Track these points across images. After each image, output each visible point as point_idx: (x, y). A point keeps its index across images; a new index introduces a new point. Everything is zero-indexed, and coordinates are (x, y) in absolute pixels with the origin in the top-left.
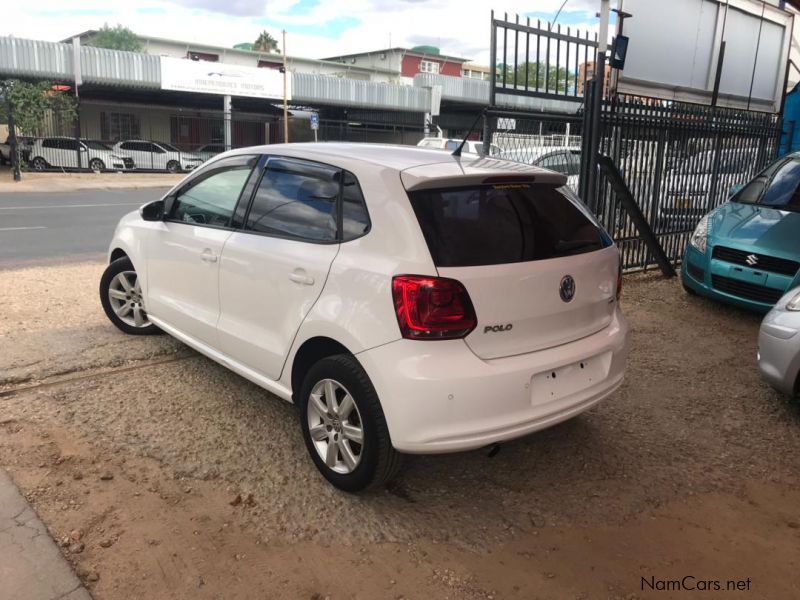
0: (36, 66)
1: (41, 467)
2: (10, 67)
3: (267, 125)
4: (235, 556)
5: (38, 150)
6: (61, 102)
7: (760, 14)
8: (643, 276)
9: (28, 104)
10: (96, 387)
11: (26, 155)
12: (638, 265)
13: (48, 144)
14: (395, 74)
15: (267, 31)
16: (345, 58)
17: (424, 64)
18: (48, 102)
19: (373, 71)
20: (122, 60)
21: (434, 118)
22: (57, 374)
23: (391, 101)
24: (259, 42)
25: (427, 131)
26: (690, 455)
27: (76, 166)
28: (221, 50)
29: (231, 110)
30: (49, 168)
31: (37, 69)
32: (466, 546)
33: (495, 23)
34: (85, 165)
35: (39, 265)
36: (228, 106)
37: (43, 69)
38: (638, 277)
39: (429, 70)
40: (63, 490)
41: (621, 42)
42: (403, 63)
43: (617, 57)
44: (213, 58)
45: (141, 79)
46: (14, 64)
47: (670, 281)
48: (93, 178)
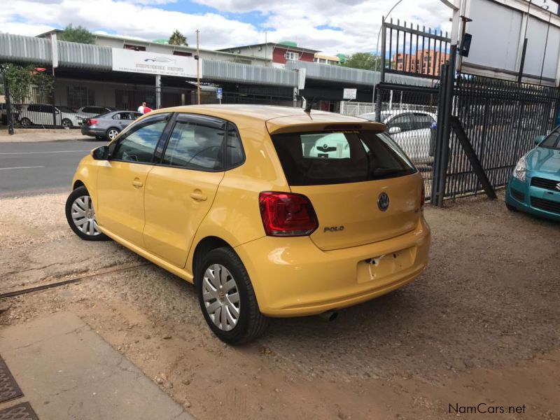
0: (25, 54)
1: (119, 330)
2: (7, 55)
3: (183, 96)
4: (275, 390)
5: (25, 113)
6: (42, 79)
7: (548, 20)
8: (474, 198)
9: (19, 81)
10: (136, 276)
11: (17, 116)
12: (471, 191)
13: (32, 108)
14: (269, 61)
15: (179, 31)
16: (233, 50)
17: (288, 54)
18: (34, 79)
19: (253, 59)
20: (85, 50)
21: (300, 90)
22: (105, 267)
23: (271, 80)
24: (173, 38)
25: (295, 100)
26: (553, 319)
27: (53, 124)
28: (147, 44)
29: (161, 85)
30: (32, 125)
31: (26, 56)
32: (427, 381)
33: (385, 25)
34: (58, 123)
35: (48, 192)
36: (158, 83)
37: (30, 57)
38: (471, 199)
39: (292, 58)
40: (142, 346)
41: (467, 38)
42: (274, 53)
43: (464, 49)
44: (143, 49)
45: (98, 64)
46: (10, 53)
47: (494, 202)
48: (65, 133)
